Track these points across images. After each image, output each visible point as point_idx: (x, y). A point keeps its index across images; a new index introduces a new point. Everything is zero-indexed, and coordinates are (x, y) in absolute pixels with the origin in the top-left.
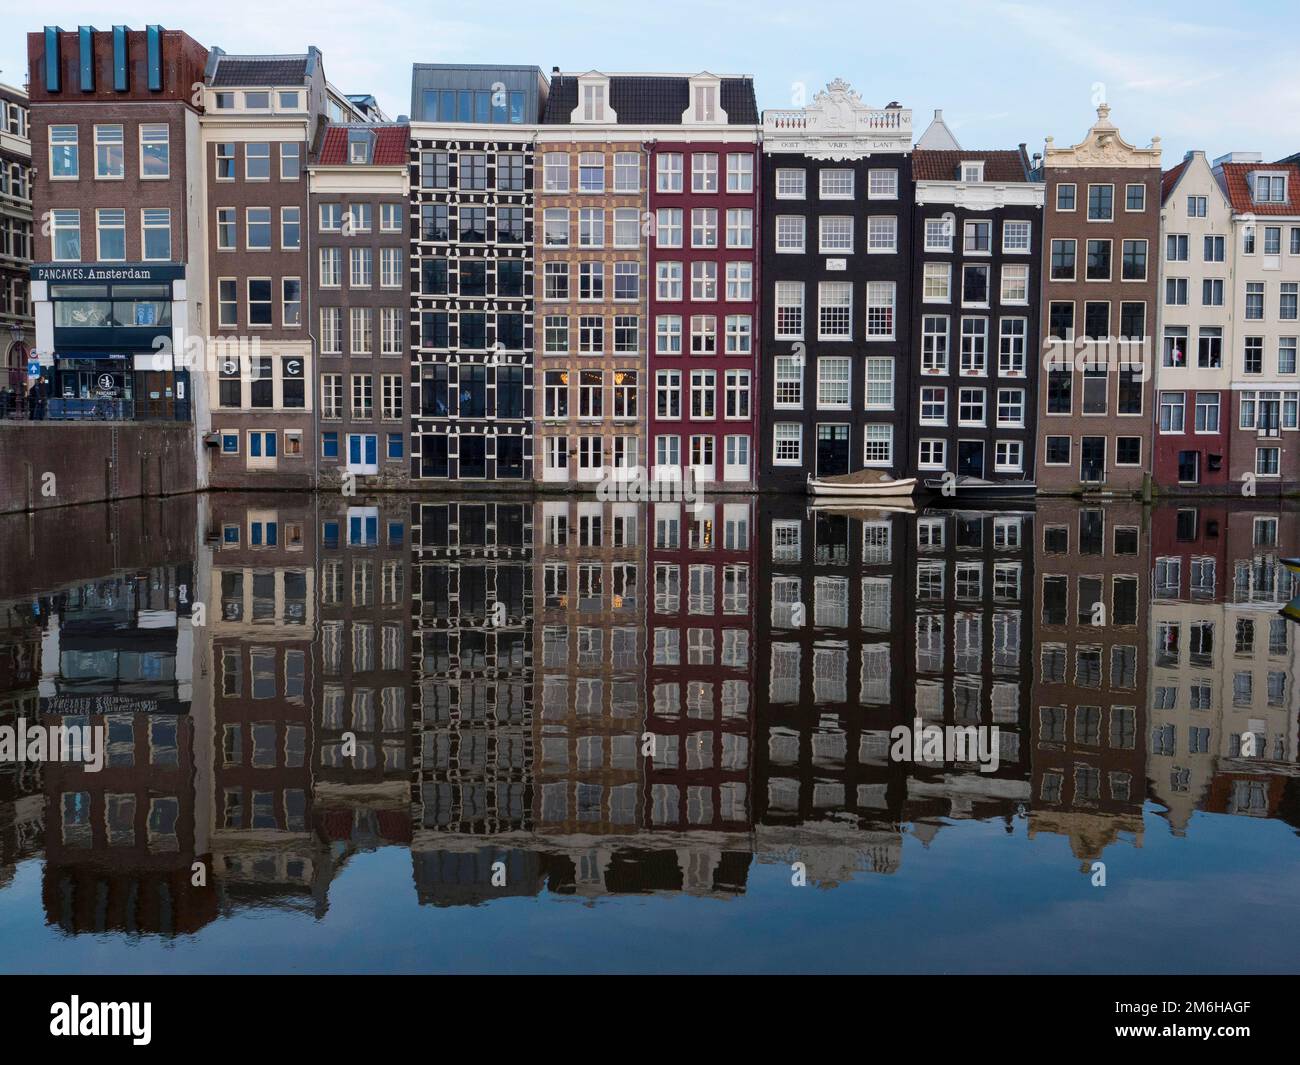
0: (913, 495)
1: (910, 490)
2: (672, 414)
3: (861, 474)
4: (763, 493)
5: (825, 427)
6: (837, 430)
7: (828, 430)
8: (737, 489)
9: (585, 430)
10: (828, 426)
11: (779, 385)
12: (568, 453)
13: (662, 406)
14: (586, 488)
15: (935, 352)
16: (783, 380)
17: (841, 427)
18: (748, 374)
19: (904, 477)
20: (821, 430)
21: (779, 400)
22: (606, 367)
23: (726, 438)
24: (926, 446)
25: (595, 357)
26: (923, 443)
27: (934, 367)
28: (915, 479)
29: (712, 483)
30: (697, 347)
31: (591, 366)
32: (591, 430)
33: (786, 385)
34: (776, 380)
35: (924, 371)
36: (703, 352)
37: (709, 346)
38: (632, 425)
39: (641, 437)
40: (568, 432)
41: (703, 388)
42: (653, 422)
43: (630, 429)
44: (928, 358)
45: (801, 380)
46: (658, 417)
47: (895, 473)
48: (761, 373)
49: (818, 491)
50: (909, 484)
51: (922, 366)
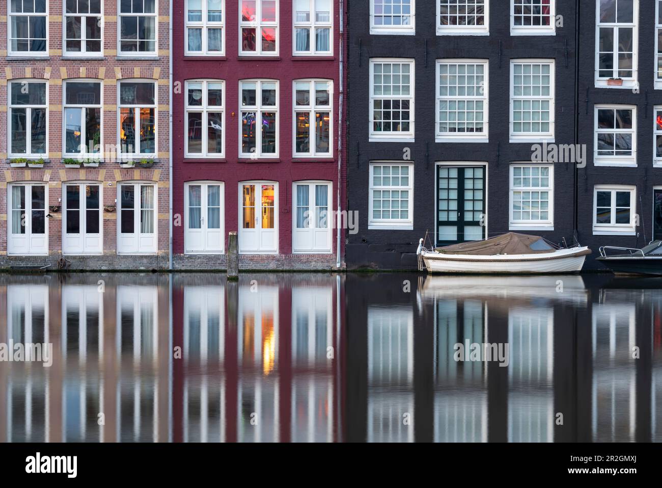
0: (584, 273)
1: (579, 264)
2: (210, 150)
3: (503, 239)
4: (351, 271)
5: (449, 168)
6: (469, 174)
7: (454, 173)
8: (313, 266)
9: (73, 175)
10: (453, 167)
11: (377, 103)
12: (47, 211)
13: (196, 134)
14: (75, 266)
15: (616, 53)
16: (382, 97)
17: (474, 168)
18: (329, 86)
19: (570, 246)
20: (443, 173)
21: (377, 127)
22: (106, 76)
23: (294, 186)
24: (604, 198)
25: (88, 60)
26: (599, 194)
27: (616, 76)
28: (586, 248)
29: (273, 257)
30: (250, 44)
31: (83, 76)
32: (82, 174)
33: (387, 103)
34: (373, 96)
35: (601, 83)
36: (258, 52)
37: (268, 43)
38: (149, 165)
39: (162, 185)
40: (47, 177)
41: (259, 108)
42: (179, 162)
43: (145, 173)
44: (607, 61)
45: (411, 96)
46: (189, 155)
47: (555, 239)
48: (347, 85)
49: (433, 266)
50: (576, 256)
51: (597, 74)
